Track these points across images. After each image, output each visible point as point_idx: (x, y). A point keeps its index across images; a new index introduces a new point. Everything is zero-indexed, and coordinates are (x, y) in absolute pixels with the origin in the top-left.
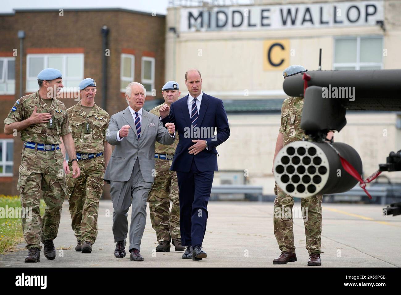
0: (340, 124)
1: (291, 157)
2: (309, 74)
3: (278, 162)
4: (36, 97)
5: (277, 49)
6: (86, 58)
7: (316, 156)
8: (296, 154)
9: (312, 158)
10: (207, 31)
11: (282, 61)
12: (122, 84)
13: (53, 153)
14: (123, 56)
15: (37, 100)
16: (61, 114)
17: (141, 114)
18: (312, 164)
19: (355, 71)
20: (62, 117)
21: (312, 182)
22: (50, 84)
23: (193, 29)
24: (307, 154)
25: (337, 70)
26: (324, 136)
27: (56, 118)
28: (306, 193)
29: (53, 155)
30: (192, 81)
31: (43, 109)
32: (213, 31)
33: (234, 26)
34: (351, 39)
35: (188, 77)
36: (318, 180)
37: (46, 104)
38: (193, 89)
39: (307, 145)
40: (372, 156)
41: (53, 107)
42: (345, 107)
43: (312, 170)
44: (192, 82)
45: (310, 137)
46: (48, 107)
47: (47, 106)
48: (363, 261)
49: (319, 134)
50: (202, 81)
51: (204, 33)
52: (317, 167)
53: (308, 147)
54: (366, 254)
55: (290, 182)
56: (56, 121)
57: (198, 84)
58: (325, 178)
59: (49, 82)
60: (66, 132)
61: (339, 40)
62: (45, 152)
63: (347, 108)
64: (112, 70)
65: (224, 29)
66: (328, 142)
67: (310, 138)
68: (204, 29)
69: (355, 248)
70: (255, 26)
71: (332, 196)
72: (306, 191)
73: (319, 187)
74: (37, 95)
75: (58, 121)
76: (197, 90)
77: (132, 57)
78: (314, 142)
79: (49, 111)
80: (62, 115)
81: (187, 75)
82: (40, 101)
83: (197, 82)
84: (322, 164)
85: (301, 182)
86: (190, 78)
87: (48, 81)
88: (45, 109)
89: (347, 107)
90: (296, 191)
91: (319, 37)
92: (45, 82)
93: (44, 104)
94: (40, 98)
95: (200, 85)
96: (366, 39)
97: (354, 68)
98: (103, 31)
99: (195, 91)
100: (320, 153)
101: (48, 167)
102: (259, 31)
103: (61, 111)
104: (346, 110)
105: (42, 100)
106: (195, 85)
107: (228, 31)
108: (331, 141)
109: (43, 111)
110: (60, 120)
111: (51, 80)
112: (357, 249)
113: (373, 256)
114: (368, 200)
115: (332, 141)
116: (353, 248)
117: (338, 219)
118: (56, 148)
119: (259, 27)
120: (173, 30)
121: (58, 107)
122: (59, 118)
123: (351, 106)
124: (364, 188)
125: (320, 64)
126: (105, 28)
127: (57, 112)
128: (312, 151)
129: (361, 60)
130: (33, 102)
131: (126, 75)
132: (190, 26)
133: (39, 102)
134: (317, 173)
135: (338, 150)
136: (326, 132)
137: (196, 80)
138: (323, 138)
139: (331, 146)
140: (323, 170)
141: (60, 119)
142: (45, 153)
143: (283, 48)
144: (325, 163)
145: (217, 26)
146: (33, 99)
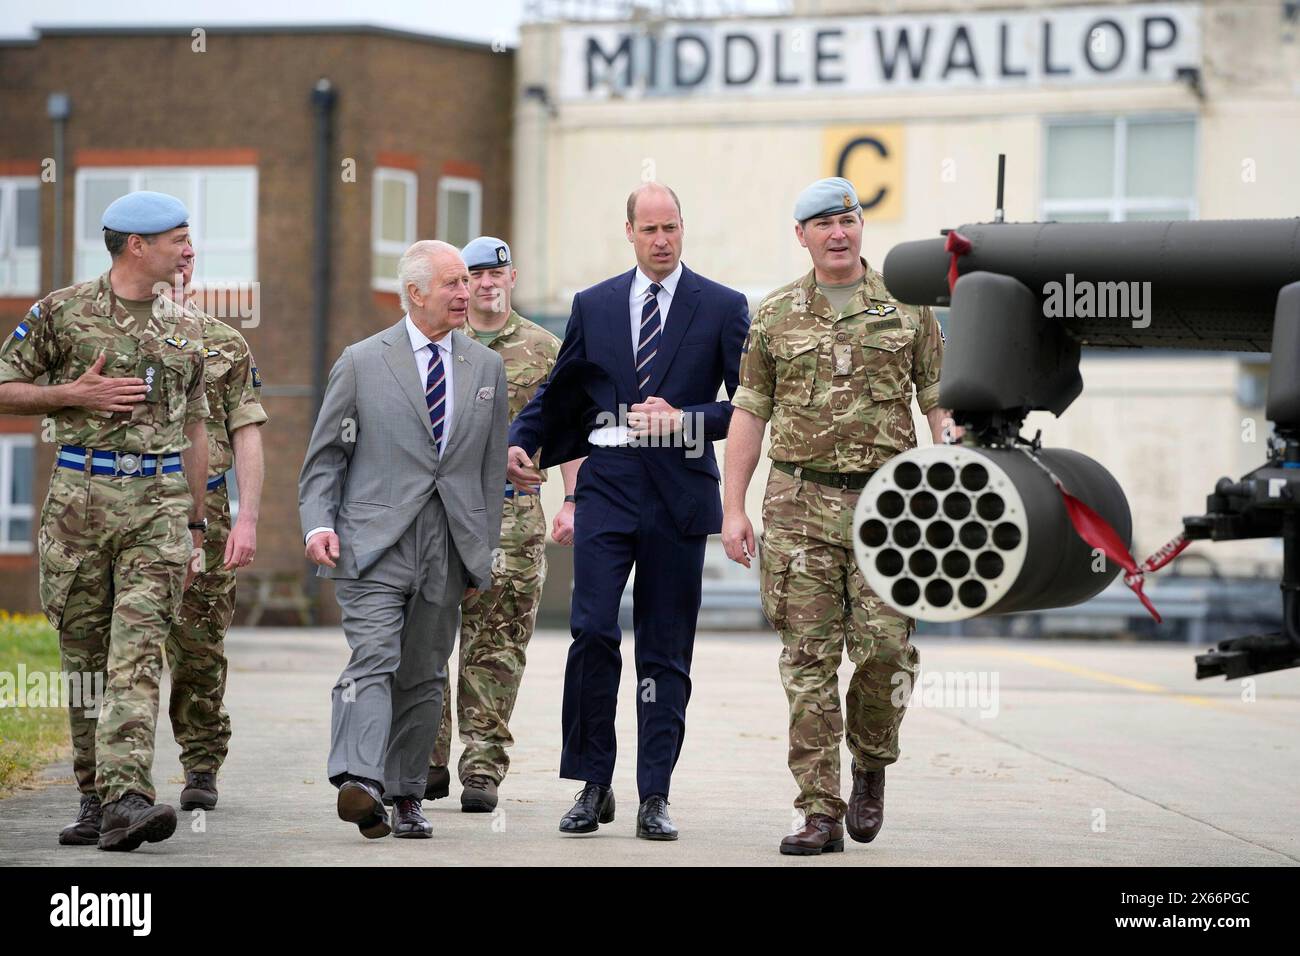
0: (1061, 391)
1: (907, 495)
2: (964, 234)
3: (868, 511)
4: (101, 294)
5: (863, 157)
6: (263, 182)
7: (985, 490)
8: (924, 486)
9: (974, 496)
10: (645, 97)
11: (881, 195)
12: (378, 266)
13: (150, 483)
14: (382, 176)
15: (104, 304)
16: (185, 351)
17: (449, 349)
18: (974, 515)
19: (1110, 224)
20: (189, 360)
21: (973, 574)
22: (152, 246)
23: (601, 91)
24: (958, 486)
25: (1054, 222)
26: (1012, 430)
27: (167, 364)
28: (955, 608)
29: (149, 489)
30: (652, 225)
31: (122, 336)
32: (664, 96)
33: (729, 81)
34: (1098, 124)
35: (637, 211)
36: (991, 566)
37: (131, 319)
38: (655, 251)
39: (961, 457)
40: (1163, 489)
41: (156, 328)
42: (1078, 338)
43: (973, 536)
44: (652, 229)
45: (967, 430)
46: (138, 330)
47: (136, 327)
48: (1132, 821)
49: (996, 423)
50: (682, 225)
51: (636, 105)
52: (990, 526)
53: (963, 463)
54: (1143, 798)
55: (906, 572)
56: (168, 376)
57: (670, 236)
58: (1014, 561)
59: (150, 239)
60: (195, 415)
61: (1059, 128)
62: (120, 480)
63: (1085, 342)
64: (347, 221)
65: (700, 90)
66: (1025, 447)
67: (970, 434)
68: (635, 92)
69: (1106, 780)
70: (794, 81)
71: (1037, 619)
72: (956, 600)
73: (996, 589)
74: (105, 287)
75: (174, 374)
76: (667, 255)
77: (409, 179)
78: (979, 449)
79: (142, 342)
80: (188, 353)
81: (634, 203)
82: (113, 307)
83: (668, 228)
84: (1007, 517)
85: (939, 573)
86: (647, 213)
87: (144, 236)
88: (128, 334)
89: (1084, 339)
90: (922, 601)
91: (997, 116)
92: (134, 240)
93: (126, 316)
94: (114, 297)
95: (678, 241)
96: (1146, 124)
97: (1106, 214)
98: (317, 96)
99: (660, 260)
100: (1000, 482)
101: (129, 530)
102: (808, 98)
103: (183, 342)
104: (1082, 347)
105: (118, 303)
106: (661, 238)
107: (712, 99)
108: (1035, 445)
109: (121, 341)
110: (181, 372)
111: (155, 235)
112: (1113, 784)
113: (1164, 804)
114: (1149, 629)
115: (1038, 445)
116: (1101, 781)
117: (1055, 689)
118: (160, 468)
119: (807, 85)
120: (539, 93)
121: (173, 328)
122: (177, 364)
123: (1097, 335)
124: (1138, 588)
125: (1000, 205)
126: (323, 86)
127: (170, 344)
128: (975, 475)
129: (1129, 192)
130: (89, 312)
131: (387, 237)
132: (591, 81)
133: (108, 311)
134: (990, 545)
135: (1055, 473)
136: (1017, 416)
137: (667, 223)
138: (1010, 436)
139: (1035, 459)
140: (1008, 536)
141: (180, 367)
142: (120, 484)
143: (882, 150)
144: (1015, 512)
145: (679, 82)
146: (88, 301)
